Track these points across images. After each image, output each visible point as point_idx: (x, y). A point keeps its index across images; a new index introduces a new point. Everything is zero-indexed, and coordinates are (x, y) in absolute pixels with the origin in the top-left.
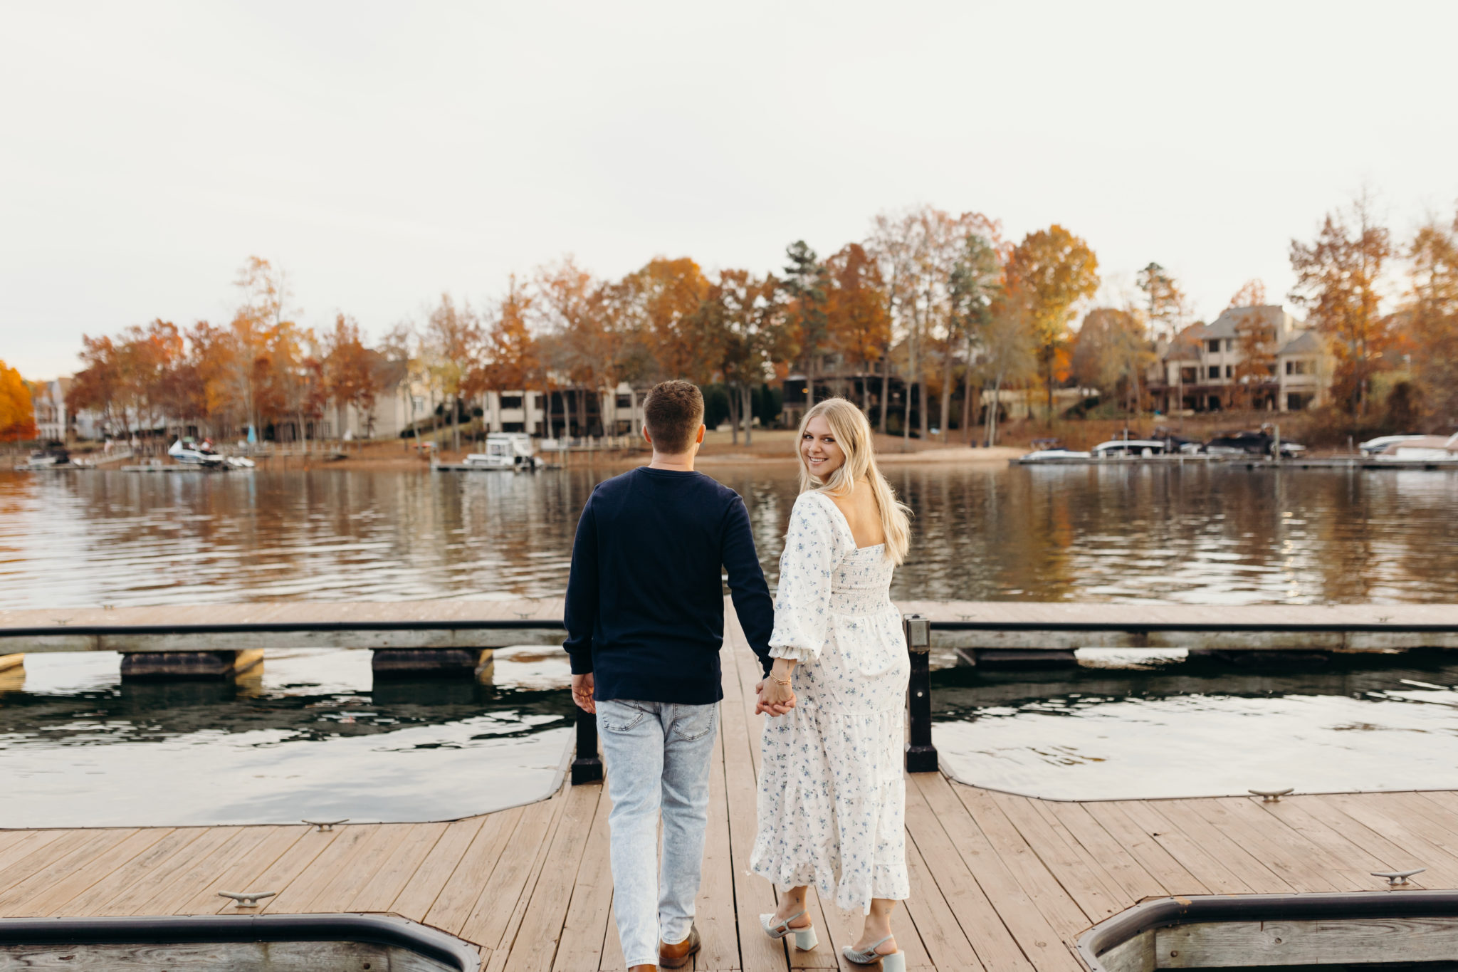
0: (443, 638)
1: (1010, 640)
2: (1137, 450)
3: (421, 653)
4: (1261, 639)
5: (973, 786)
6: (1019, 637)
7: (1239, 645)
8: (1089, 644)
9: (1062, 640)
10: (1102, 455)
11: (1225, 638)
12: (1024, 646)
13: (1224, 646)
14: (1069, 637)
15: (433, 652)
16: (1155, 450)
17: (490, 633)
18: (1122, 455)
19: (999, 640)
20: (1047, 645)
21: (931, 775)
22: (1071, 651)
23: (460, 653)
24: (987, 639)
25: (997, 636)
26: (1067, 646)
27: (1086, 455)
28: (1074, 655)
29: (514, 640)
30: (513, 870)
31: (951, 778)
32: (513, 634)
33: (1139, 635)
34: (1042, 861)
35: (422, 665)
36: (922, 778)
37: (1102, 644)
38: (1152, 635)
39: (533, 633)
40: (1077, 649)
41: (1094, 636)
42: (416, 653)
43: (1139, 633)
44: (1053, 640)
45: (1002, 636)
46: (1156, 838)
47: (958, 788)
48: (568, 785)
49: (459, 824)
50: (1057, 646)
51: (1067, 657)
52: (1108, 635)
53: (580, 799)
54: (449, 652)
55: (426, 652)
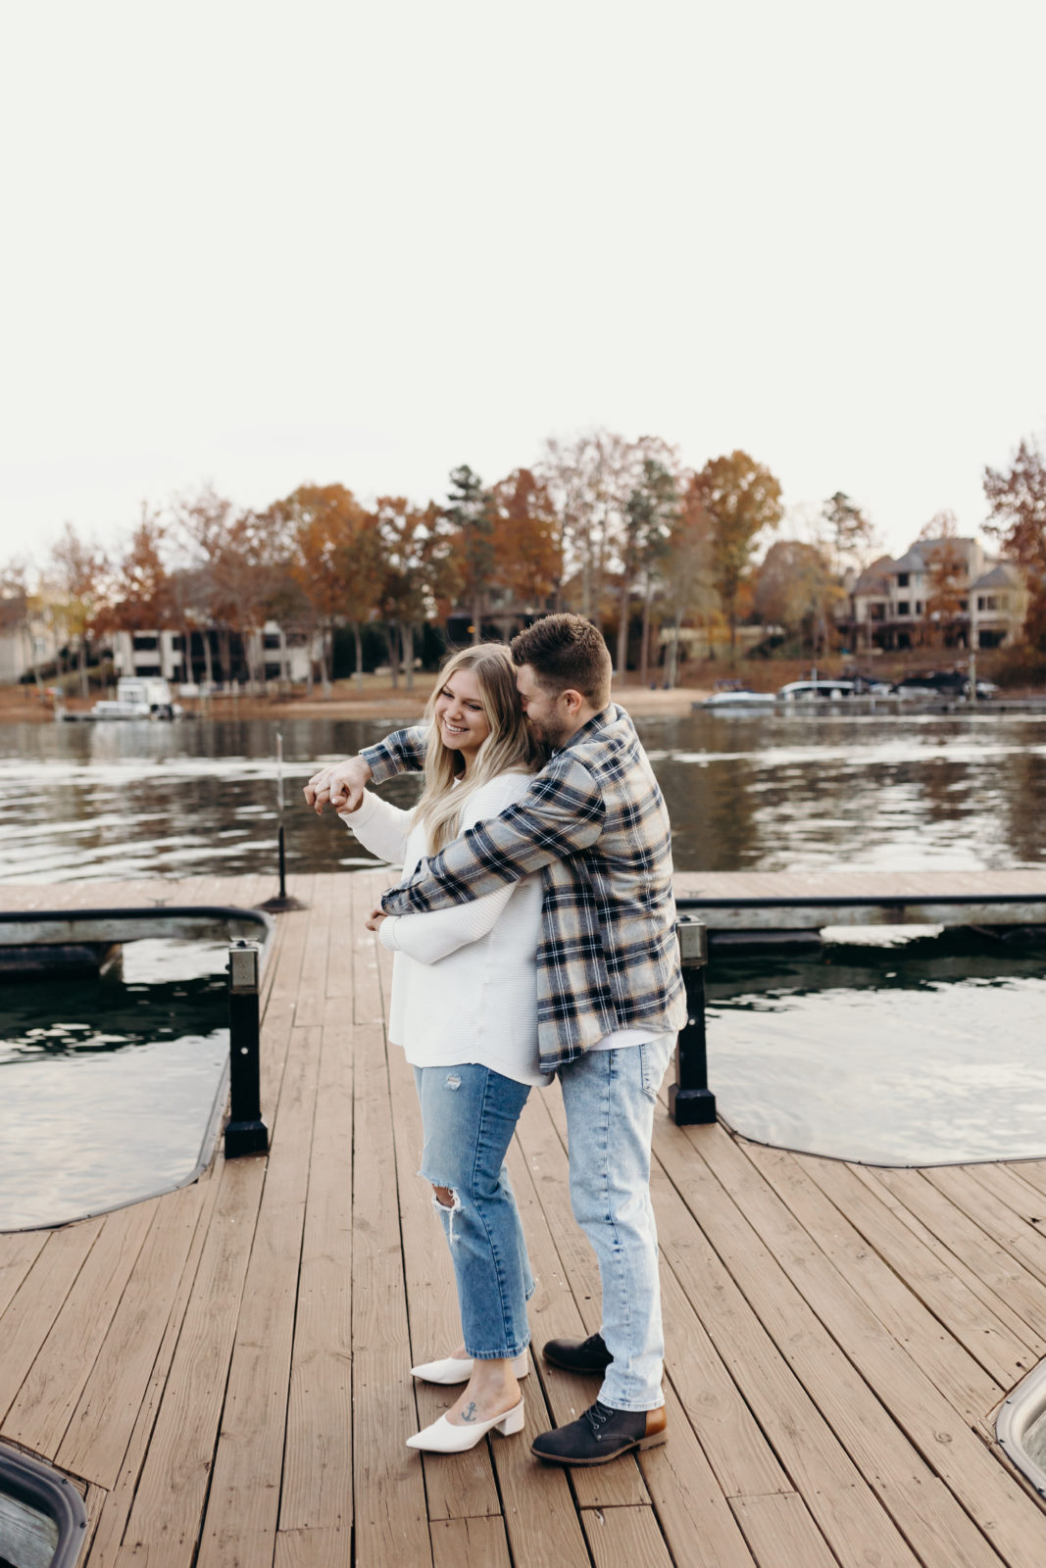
0: (57, 931)
1: (747, 918)
2: (825, 692)
3: (31, 950)
4: (1033, 912)
5: (767, 1145)
6: (756, 915)
7: (1009, 920)
8: (837, 922)
9: (807, 918)
10: (790, 697)
11: (993, 912)
12: (762, 925)
13: (992, 921)
14: (815, 914)
15: (45, 949)
16: (845, 692)
17: (118, 924)
18: (810, 697)
19: (734, 919)
20: (790, 924)
21: (708, 1128)
22: (816, 930)
23: (80, 949)
24: (721, 918)
25: (730, 915)
26: (812, 925)
27: (770, 697)
28: (819, 935)
29: (148, 932)
30: (142, 1318)
31: (736, 1133)
32: (147, 925)
33: (896, 911)
34: (894, 1271)
35: (33, 965)
36: (696, 1132)
37: (852, 922)
38: (910, 910)
39: (170, 924)
40: (823, 927)
41: (844, 912)
42: (24, 950)
43: (895, 908)
44: (797, 918)
45: (736, 915)
46: (1036, 1225)
47: (745, 1146)
48: (220, 1160)
49: (66, 1231)
50: (800, 924)
51: (812, 937)
52: (860, 911)
53: (237, 1183)
54: (67, 949)
55: (37, 950)
